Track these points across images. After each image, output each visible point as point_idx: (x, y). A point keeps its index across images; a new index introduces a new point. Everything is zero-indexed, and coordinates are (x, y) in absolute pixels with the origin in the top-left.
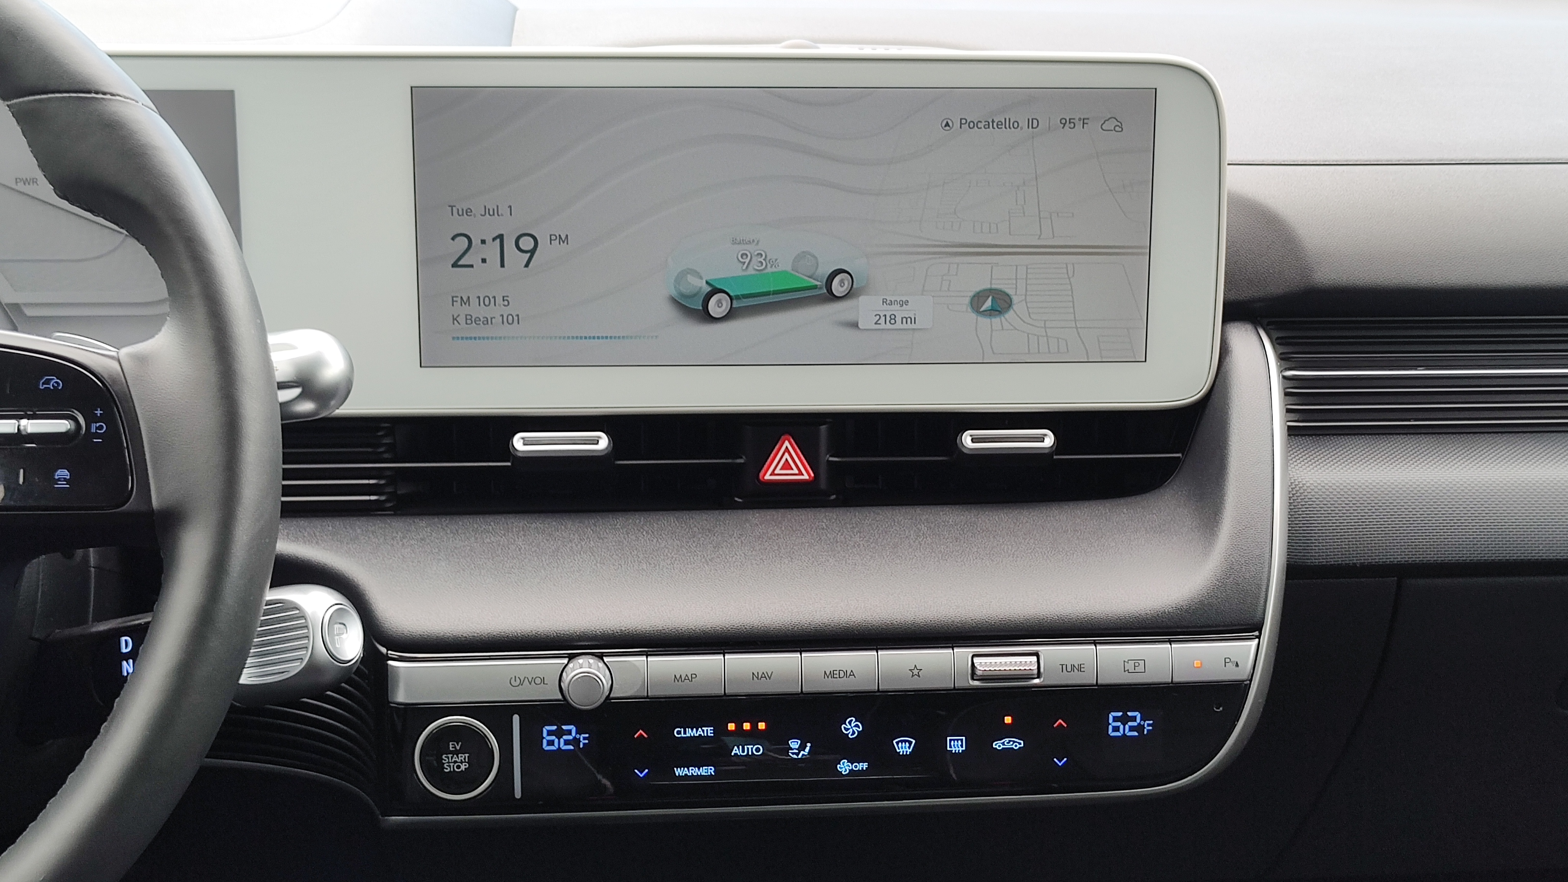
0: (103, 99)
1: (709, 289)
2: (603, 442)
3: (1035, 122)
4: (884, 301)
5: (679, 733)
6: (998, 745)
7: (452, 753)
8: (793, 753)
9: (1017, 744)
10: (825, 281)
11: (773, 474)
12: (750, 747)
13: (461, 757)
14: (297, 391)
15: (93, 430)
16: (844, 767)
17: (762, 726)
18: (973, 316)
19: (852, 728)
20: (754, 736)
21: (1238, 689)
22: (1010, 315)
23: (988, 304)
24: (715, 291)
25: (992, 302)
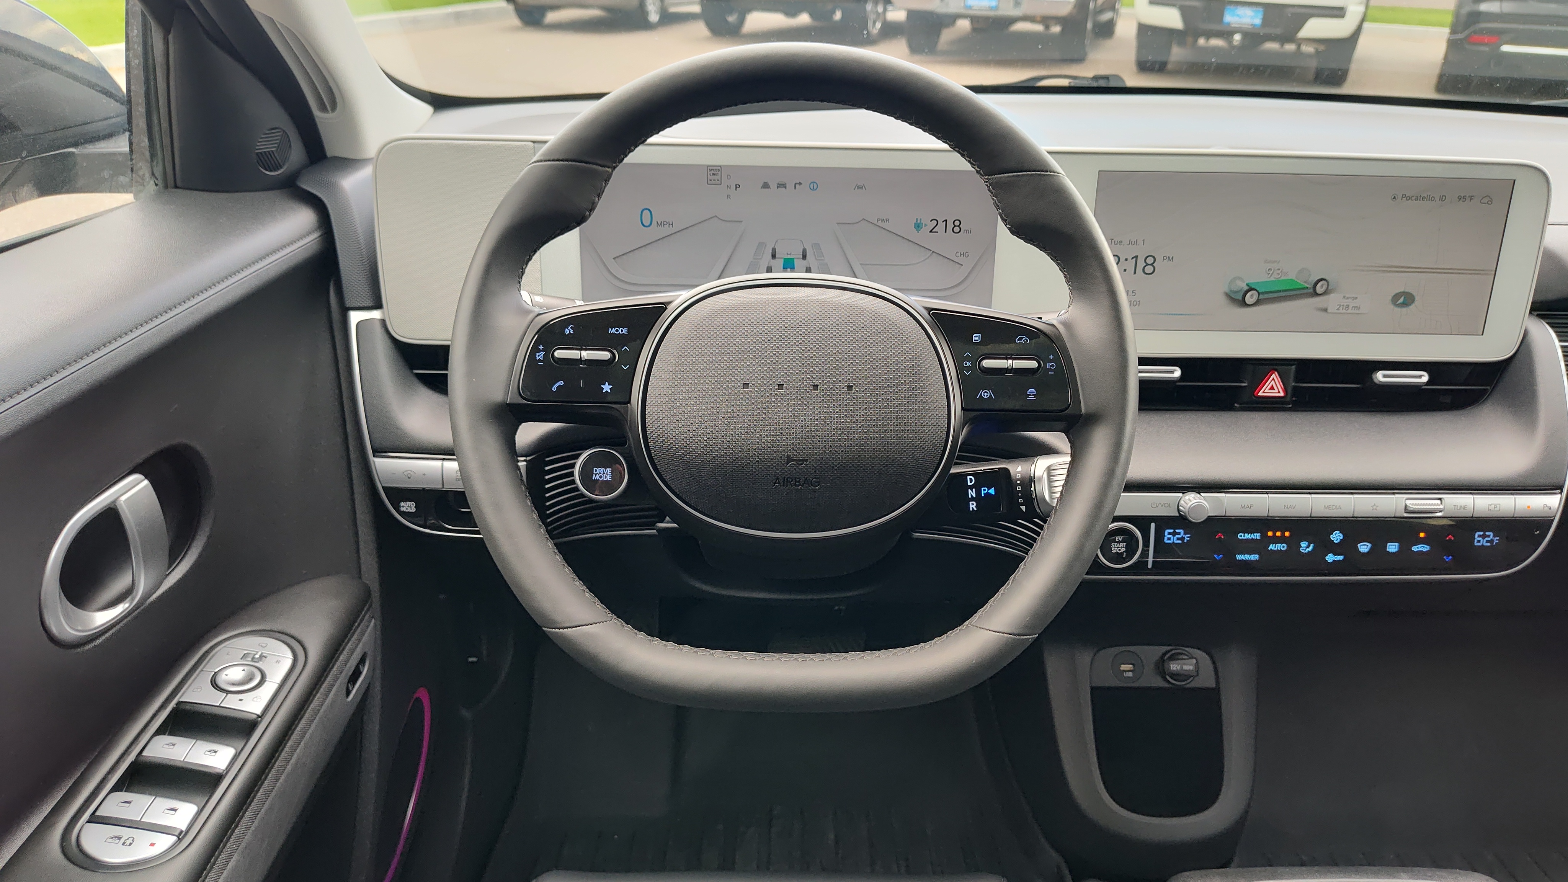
0: (1054, 175)
1: (1246, 288)
2: (1177, 373)
3: (1444, 198)
4: (1344, 297)
5: (1241, 536)
6: (1415, 549)
7: (1117, 542)
8: (1303, 550)
9: (1425, 548)
10: (1313, 284)
11: (1264, 392)
12: (1279, 545)
13: (1122, 545)
15: (1048, 367)
16: (1330, 558)
17: (1287, 534)
18: (1392, 307)
19: (1336, 537)
20: (1282, 540)
21: (1548, 521)
22: (1412, 307)
23: (1401, 300)
24: (1251, 289)
25: (1404, 300)
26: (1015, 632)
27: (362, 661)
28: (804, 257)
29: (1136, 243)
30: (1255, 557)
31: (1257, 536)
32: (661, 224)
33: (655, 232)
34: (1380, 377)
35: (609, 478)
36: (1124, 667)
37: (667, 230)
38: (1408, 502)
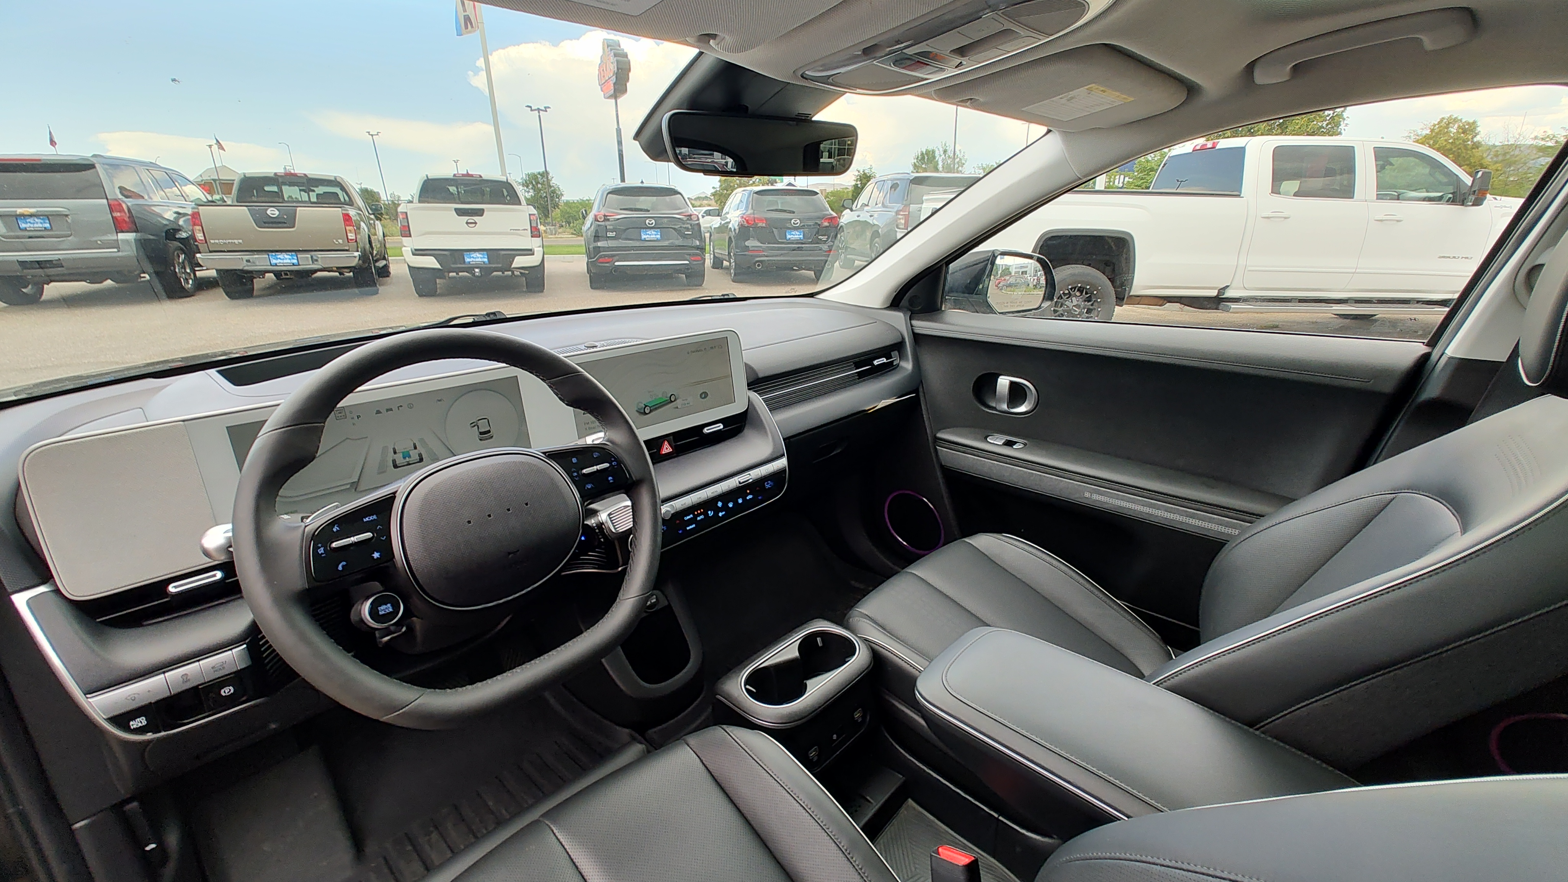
1: (644, 406)
3: (706, 349)
4: (682, 400)
5: (686, 519)
6: (748, 498)
8: (710, 515)
9: (752, 496)
10: (669, 398)
11: (664, 451)
12: (701, 516)
16: (720, 514)
17: (702, 510)
18: (701, 399)
19: (720, 504)
21: (784, 470)
22: (708, 397)
24: (646, 406)
25: (704, 395)
26: (642, 593)
28: (415, 448)
30: (694, 526)
31: (691, 516)
34: (706, 431)
35: (391, 610)
38: (739, 479)
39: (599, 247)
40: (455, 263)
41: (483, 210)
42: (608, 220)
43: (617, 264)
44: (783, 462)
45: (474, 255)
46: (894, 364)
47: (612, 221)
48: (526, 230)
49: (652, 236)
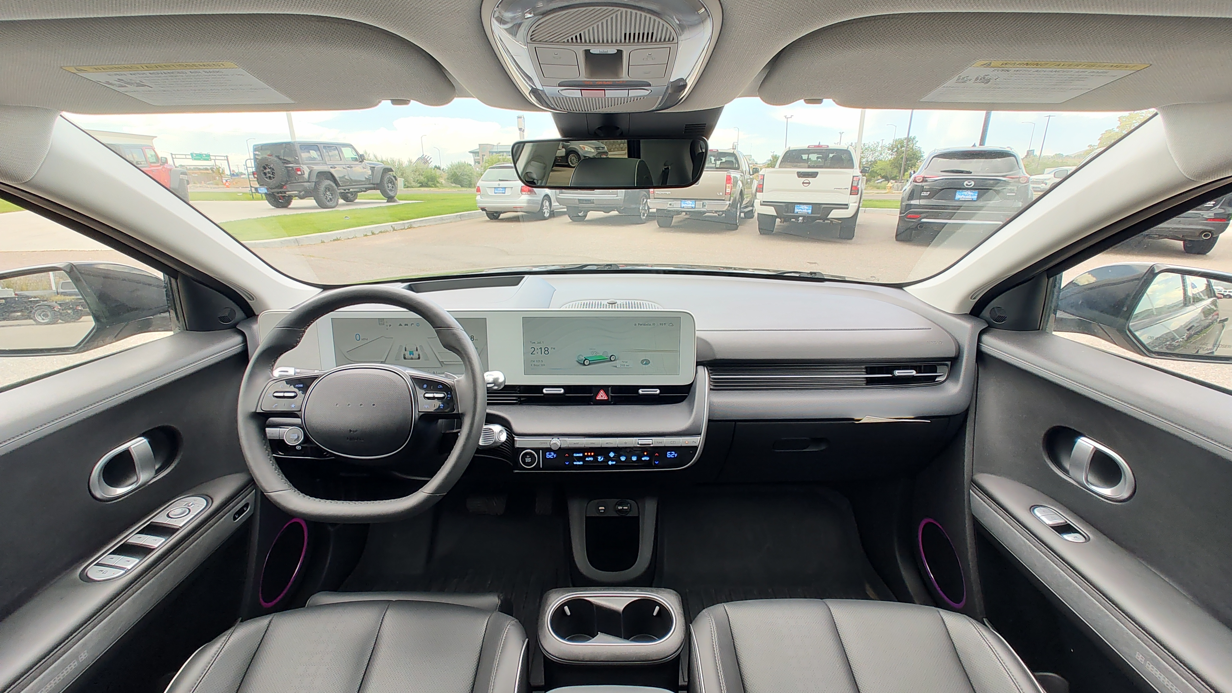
2: (562, 391)
3: (654, 324)
4: (622, 362)
5: (575, 455)
6: (643, 459)
7: (528, 457)
8: (599, 460)
9: (647, 459)
10: (609, 357)
11: (599, 398)
12: (590, 458)
13: (530, 458)
14: (493, 385)
15: (448, 395)
16: (610, 463)
17: (592, 454)
18: (642, 365)
19: (612, 455)
20: (591, 456)
21: (696, 447)
22: (649, 365)
23: (645, 362)
24: (586, 359)
27: (246, 505)
28: (417, 350)
29: (540, 343)
30: (581, 463)
31: (581, 455)
32: (364, 339)
33: (361, 342)
34: (640, 391)
36: (600, 508)
37: (366, 342)
38: (639, 441)
39: (911, 205)
40: (787, 212)
41: (817, 173)
42: (926, 181)
43: (924, 220)
44: (698, 441)
45: (802, 207)
46: (937, 380)
47: (930, 182)
48: (847, 189)
49: (967, 197)
